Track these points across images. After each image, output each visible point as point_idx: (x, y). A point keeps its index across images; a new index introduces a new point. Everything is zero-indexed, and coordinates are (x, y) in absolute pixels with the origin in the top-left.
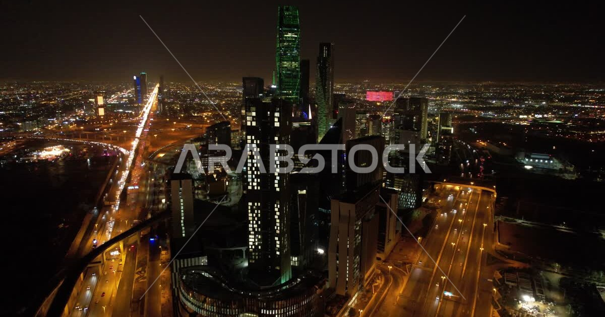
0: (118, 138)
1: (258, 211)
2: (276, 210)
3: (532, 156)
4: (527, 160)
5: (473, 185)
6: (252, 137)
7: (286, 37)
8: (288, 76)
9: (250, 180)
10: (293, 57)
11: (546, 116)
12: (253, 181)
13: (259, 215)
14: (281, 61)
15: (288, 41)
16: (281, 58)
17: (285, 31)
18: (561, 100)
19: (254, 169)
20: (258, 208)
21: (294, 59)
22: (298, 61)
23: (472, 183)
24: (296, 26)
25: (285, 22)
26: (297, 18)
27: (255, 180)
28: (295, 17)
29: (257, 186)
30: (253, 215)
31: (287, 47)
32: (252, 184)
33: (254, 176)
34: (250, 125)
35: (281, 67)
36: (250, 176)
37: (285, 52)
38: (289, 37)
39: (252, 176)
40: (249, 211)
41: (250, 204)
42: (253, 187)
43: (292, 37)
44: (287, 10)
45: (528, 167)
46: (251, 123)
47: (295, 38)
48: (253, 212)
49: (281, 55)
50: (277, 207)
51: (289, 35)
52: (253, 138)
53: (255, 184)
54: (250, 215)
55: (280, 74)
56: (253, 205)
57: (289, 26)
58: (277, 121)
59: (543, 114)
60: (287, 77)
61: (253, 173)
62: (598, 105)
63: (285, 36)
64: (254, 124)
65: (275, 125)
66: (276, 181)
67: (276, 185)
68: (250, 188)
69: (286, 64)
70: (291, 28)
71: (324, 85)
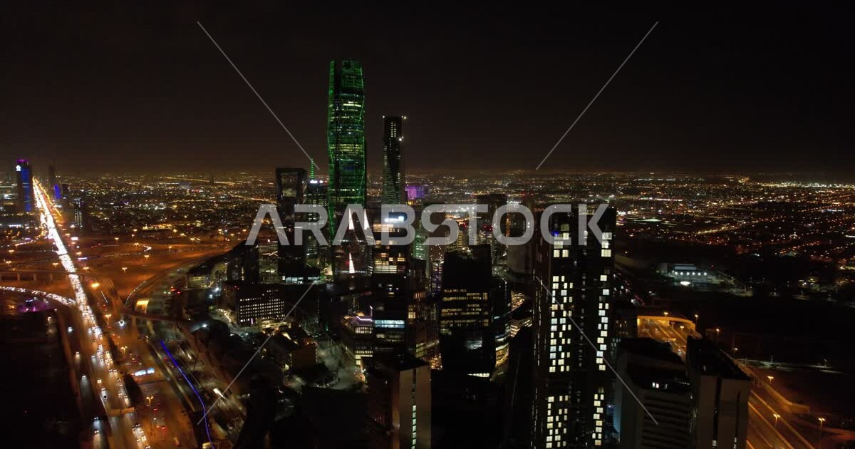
0: (35, 276)
1: (563, 411)
2: (597, 403)
3: (676, 268)
4: (676, 273)
5: (668, 316)
6: (560, 279)
7: (345, 107)
8: (350, 166)
9: (553, 356)
10: (357, 137)
11: (629, 213)
12: (558, 357)
13: (566, 418)
14: (337, 143)
15: (350, 113)
16: (338, 137)
17: (344, 97)
19: (561, 335)
20: (564, 405)
21: (354, 140)
22: (362, 144)
23: (666, 313)
24: (360, 92)
25: (344, 83)
26: (360, 79)
27: (563, 355)
28: (358, 78)
29: (565, 366)
30: (554, 419)
31: (347, 121)
32: (557, 362)
33: (560, 348)
34: (558, 256)
35: (337, 152)
36: (553, 349)
37: (345, 128)
38: (350, 107)
39: (557, 348)
40: (549, 412)
41: (551, 399)
42: (558, 367)
43: (355, 108)
44: (348, 66)
45: (685, 283)
46: (561, 253)
47: (358, 108)
48: (554, 414)
49: (336, 134)
50: (599, 399)
51: (350, 104)
52: (563, 278)
53: (561, 362)
54: (550, 419)
55: (337, 164)
56: (557, 399)
57: (351, 91)
58: (607, 247)
59: (626, 211)
60: (348, 168)
61: (559, 343)
63: (345, 105)
64: (566, 254)
65: (603, 255)
66: (600, 354)
67: (599, 361)
68: (552, 369)
69: (346, 148)
70: (352, 93)
71: (395, 179)
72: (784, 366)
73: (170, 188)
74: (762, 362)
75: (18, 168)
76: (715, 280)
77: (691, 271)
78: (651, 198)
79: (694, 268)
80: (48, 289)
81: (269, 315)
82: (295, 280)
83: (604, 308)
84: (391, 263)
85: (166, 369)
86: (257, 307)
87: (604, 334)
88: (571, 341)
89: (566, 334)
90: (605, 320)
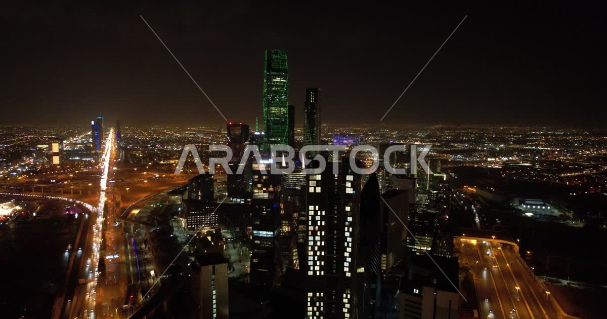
1: (320, 304)
2: (345, 301)
3: (527, 202)
4: (524, 206)
5: (495, 239)
6: (315, 208)
7: (274, 82)
8: (275, 122)
9: (311, 263)
10: (282, 102)
11: (511, 158)
12: (315, 264)
13: (322, 309)
14: (268, 106)
15: (277, 86)
16: (269, 103)
17: (273, 75)
18: (515, 142)
19: (316, 248)
20: (320, 299)
21: (281, 104)
22: (286, 107)
23: (494, 237)
24: (285, 71)
25: (274, 66)
26: (286, 62)
27: (318, 263)
28: (284, 61)
29: (320, 271)
30: (313, 309)
31: (276, 92)
32: (314, 268)
33: (316, 258)
34: (313, 191)
35: (269, 113)
36: (311, 258)
37: (274, 96)
38: (277, 82)
39: (314, 258)
40: (309, 304)
41: (310, 294)
42: (315, 272)
43: (281, 82)
44: (276, 53)
45: (529, 214)
46: (315, 190)
47: (284, 83)
48: (313, 305)
49: (268, 100)
50: (346, 298)
51: (278, 79)
52: (317, 208)
53: (317, 268)
54: (310, 309)
55: (268, 121)
56: (314, 295)
57: (277, 70)
58: (350, 186)
59: (508, 157)
60: (276, 124)
61: (315, 254)
62: (550, 147)
63: (274, 80)
64: (319, 190)
65: (347, 192)
66: (346, 264)
67: (346, 269)
68: (310, 273)
69: (274, 110)
70: (279, 72)
71: (312, 132)
72: (578, 285)
73: (191, 136)
74: (560, 280)
75: (93, 123)
76: (556, 212)
77: (536, 205)
78: (534, 147)
79: (542, 203)
80: (86, 200)
81: (208, 224)
82: (239, 200)
83: (348, 231)
84: (265, 192)
85: (128, 255)
86: (199, 218)
87: (349, 250)
88: (325, 253)
89: (320, 248)
90: (349, 240)
